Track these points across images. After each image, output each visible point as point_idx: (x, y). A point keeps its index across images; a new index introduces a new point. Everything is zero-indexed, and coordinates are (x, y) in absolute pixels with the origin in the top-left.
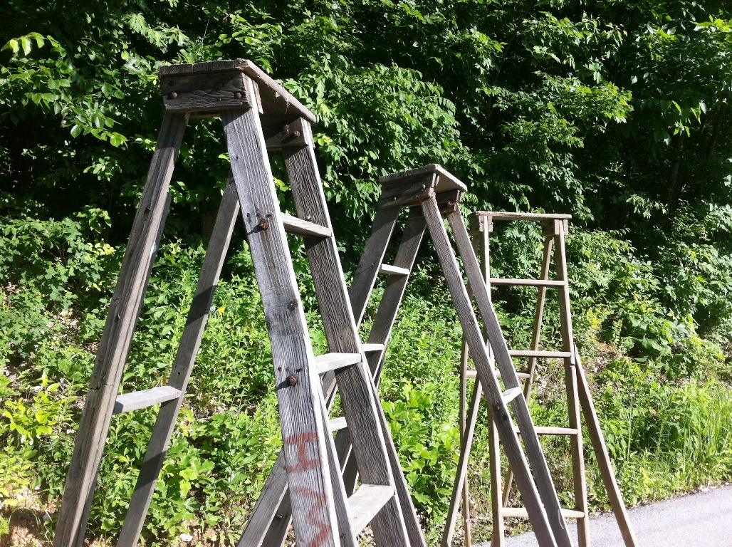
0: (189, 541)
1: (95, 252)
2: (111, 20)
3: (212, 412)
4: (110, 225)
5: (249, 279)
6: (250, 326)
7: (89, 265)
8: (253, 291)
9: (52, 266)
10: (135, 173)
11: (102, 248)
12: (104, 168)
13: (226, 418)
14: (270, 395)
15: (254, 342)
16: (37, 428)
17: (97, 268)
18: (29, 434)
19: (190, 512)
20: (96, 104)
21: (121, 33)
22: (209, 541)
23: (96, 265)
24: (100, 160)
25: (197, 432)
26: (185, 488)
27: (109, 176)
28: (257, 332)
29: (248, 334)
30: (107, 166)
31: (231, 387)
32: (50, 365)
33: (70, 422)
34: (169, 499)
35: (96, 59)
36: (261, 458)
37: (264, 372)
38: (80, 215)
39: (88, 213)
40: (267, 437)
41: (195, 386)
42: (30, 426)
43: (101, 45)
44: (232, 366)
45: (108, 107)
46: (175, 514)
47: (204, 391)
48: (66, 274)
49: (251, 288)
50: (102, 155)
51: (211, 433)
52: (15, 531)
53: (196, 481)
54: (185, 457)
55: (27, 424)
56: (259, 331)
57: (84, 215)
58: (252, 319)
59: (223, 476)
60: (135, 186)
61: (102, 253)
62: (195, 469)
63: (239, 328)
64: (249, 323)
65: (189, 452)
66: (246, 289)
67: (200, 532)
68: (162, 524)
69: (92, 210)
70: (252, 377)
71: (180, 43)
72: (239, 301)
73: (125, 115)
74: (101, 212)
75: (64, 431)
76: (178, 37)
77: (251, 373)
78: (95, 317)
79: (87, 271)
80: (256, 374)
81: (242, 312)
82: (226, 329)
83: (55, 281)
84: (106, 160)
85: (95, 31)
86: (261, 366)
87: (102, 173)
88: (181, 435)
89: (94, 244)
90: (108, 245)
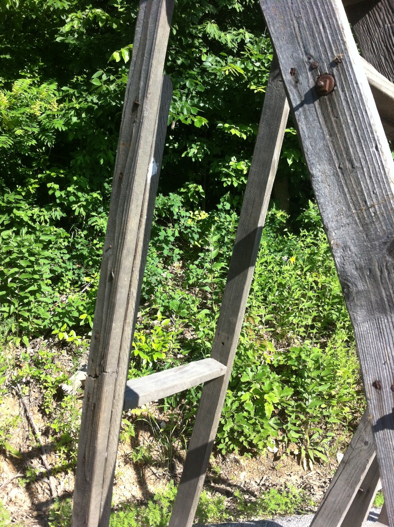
0: (275, 452)
1: (195, 217)
2: (191, 30)
3: (290, 344)
4: (204, 196)
5: (315, 233)
6: (318, 272)
7: (190, 227)
8: (319, 242)
9: (163, 229)
10: (220, 153)
11: (199, 214)
12: (196, 151)
13: (301, 350)
14: (339, 332)
15: (322, 286)
16: (154, 354)
17: (196, 230)
18: (148, 358)
19: (275, 429)
20: (184, 98)
21: (201, 41)
22: (292, 453)
23: (196, 227)
24: (193, 145)
25: (277, 361)
26: (269, 409)
27: (200, 157)
28: (324, 277)
29: (316, 279)
30: (198, 149)
31: (304, 323)
32: (164, 305)
33: (179, 350)
34: (257, 417)
35: (183, 63)
36: (334, 386)
37: (333, 312)
38: (182, 190)
39: (188, 188)
40: (338, 369)
41: (274, 322)
42: (149, 352)
43: (186, 53)
44: (304, 306)
45: (194, 100)
46: (262, 430)
47: (282, 325)
48: (173, 235)
49: (317, 240)
50: (194, 142)
51: (290, 363)
52: (140, 434)
53: (278, 404)
54: (268, 382)
55: (147, 350)
56: (326, 276)
57: (185, 190)
58: (320, 266)
59: (301, 400)
60: (220, 164)
61: (200, 218)
62: (277, 393)
63: (308, 274)
64: (317, 269)
65: (272, 377)
66: (313, 241)
67: (284, 445)
68: (252, 437)
69: (190, 186)
70: (322, 315)
71: (247, 40)
72: (307, 251)
73: (207, 106)
74: (197, 187)
75: (175, 355)
76: (245, 36)
77: (321, 312)
78: (196, 267)
79: (189, 232)
80: (325, 313)
81: (311, 260)
82: (298, 275)
83: (166, 241)
84: (197, 145)
85: (180, 40)
86: (330, 306)
87: (195, 155)
88: (265, 363)
89: (194, 212)
90: (204, 212)
